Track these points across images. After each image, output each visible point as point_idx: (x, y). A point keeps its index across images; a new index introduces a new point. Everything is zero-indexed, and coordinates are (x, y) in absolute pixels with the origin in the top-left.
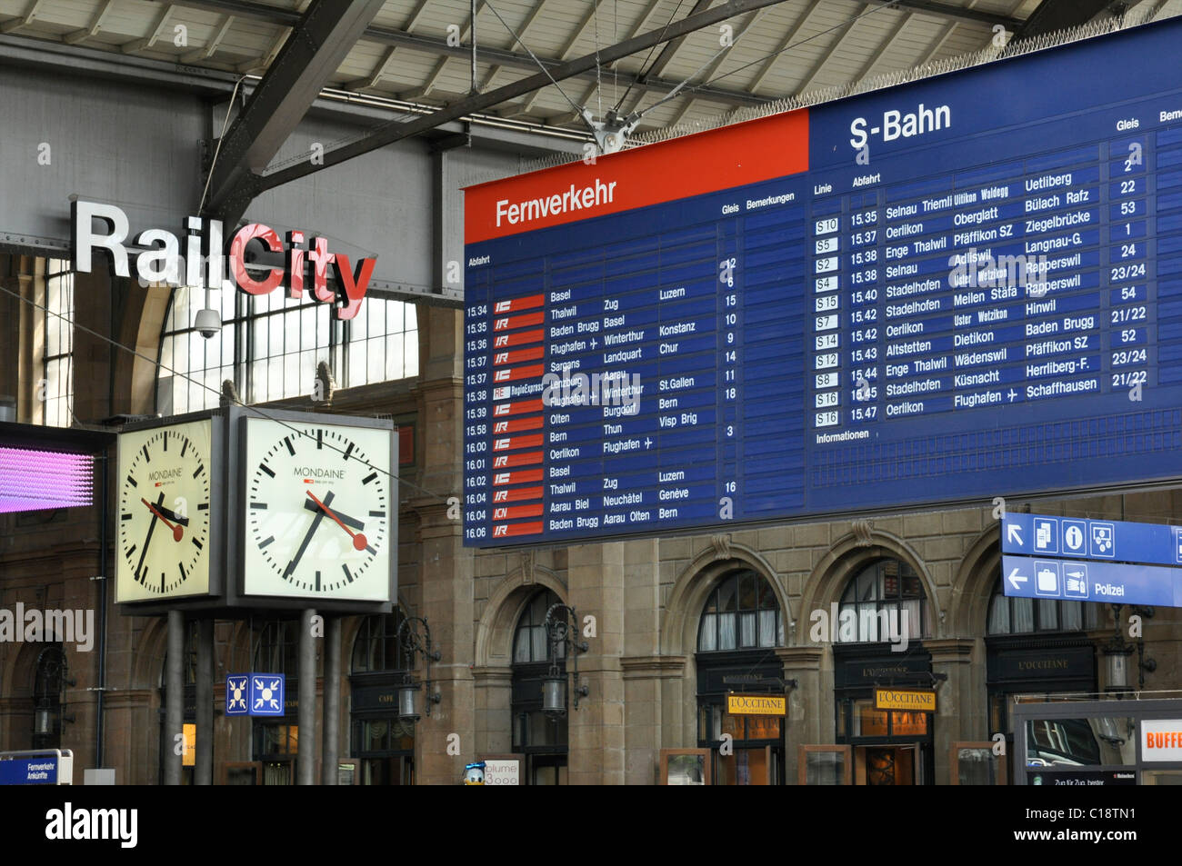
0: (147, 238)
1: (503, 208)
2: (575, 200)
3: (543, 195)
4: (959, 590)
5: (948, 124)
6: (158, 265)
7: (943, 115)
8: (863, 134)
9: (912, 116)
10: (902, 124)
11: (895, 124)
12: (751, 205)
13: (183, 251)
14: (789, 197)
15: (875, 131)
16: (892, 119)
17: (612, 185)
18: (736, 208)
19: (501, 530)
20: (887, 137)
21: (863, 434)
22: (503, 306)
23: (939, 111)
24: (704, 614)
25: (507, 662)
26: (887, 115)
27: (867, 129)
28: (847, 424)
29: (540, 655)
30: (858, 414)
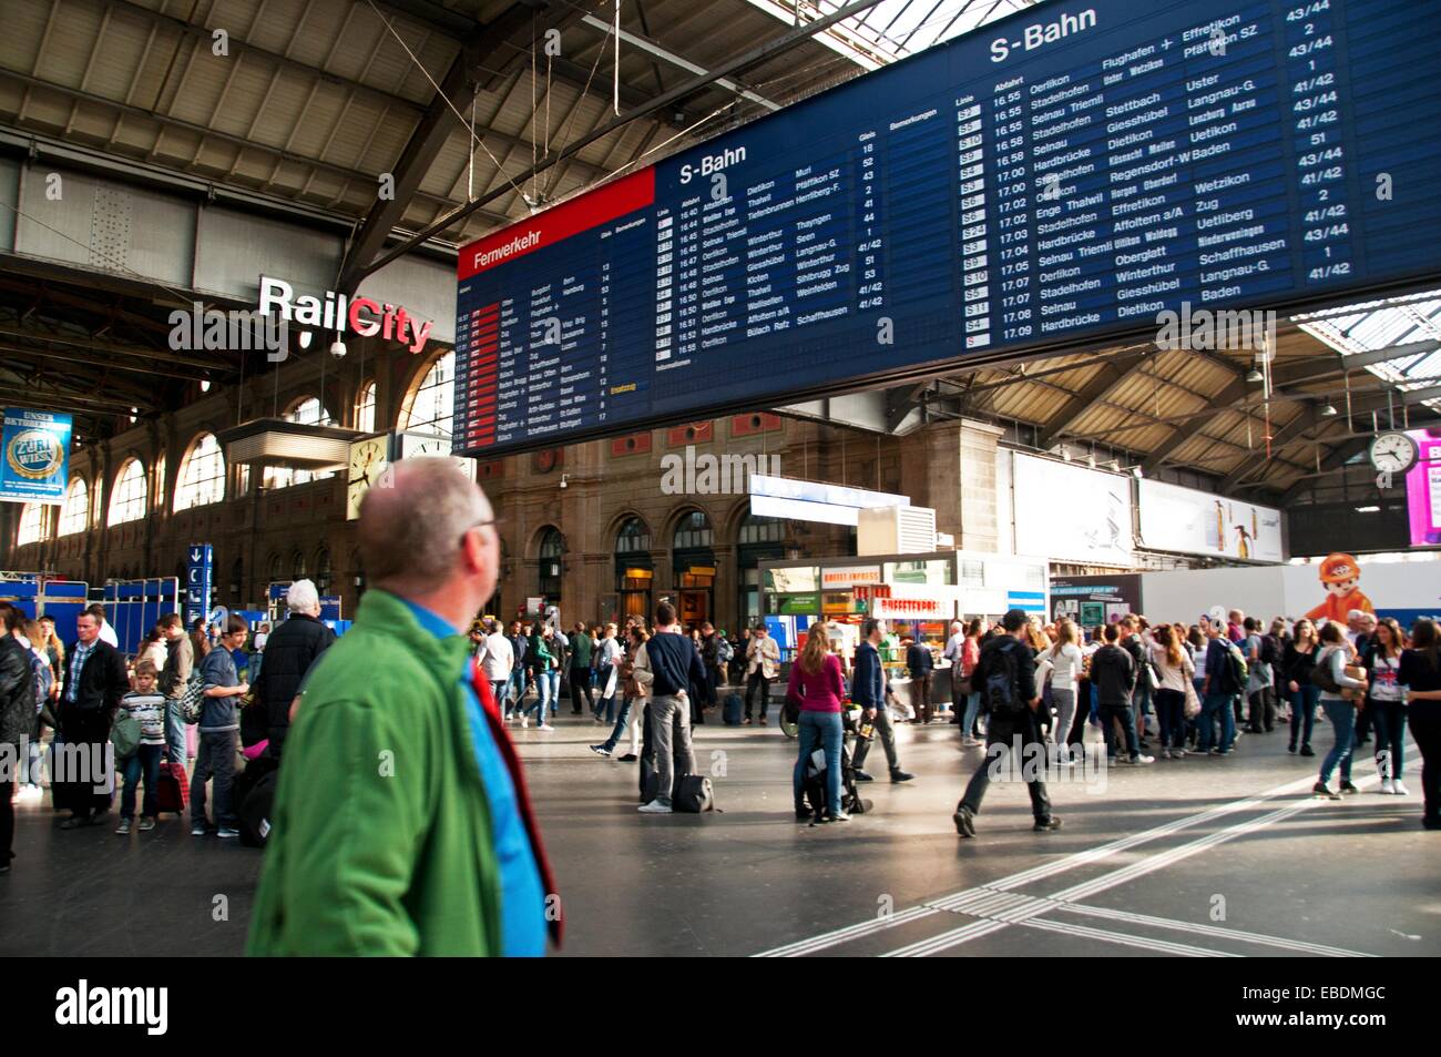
0: (302, 300)
1: (479, 257)
2: (517, 246)
3: (500, 246)
4: (726, 524)
5: (744, 158)
6: (308, 315)
7: (741, 153)
8: (689, 174)
9: (721, 158)
10: (714, 163)
11: (710, 165)
12: (618, 230)
13: (323, 309)
14: (642, 221)
15: (697, 171)
16: (707, 162)
17: (538, 233)
18: (609, 234)
19: (472, 444)
20: (704, 173)
21: (688, 362)
22: (477, 313)
23: (738, 151)
24: (619, 537)
25: (537, 557)
26: (704, 160)
27: (691, 171)
28: (676, 356)
29: (552, 554)
30: (683, 350)
